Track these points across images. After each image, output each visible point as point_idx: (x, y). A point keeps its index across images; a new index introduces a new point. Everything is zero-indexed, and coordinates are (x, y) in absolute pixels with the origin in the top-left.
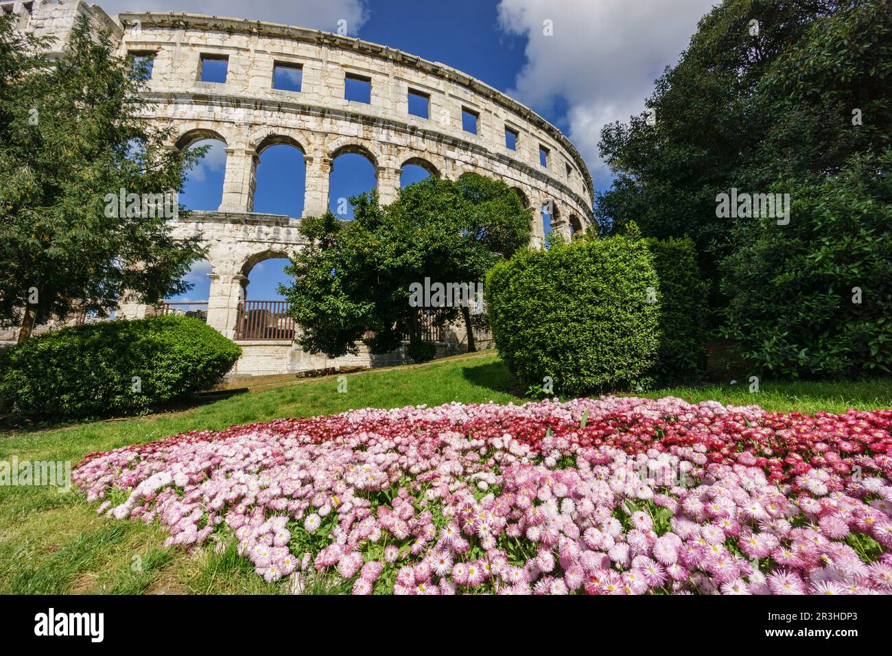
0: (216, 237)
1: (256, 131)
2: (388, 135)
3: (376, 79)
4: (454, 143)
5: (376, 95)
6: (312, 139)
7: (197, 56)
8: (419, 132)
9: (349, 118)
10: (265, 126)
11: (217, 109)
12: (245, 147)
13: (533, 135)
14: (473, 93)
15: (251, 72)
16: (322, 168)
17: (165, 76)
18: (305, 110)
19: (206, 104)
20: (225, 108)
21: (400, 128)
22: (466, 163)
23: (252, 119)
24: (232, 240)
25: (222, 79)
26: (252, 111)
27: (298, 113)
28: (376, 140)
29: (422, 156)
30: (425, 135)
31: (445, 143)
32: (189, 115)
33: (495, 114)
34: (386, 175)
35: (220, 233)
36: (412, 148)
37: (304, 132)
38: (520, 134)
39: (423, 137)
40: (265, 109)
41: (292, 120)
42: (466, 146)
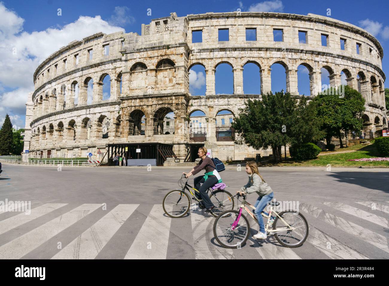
0: (235, 104)
1: (243, 60)
2: (292, 55)
3: (285, 29)
4: (319, 53)
5: (286, 37)
6: (263, 61)
7: (217, 30)
8: (304, 52)
9: (277, 50)
10: (246, 58)
11: (228, 52)
12: (240, 68)
13: (353, 39)
14: (325, 25)
15: (238, 35)
16: (268, 73)
17: (207, 40)
18: (260, 49)
19: (224, 51)
20: (230, 52)
21: (296, 51)
22: (323, 62)
23: (241, 56)
24: (240, 105)
25: (228, 39)
26: (240, 52)
27: (257, 51)
28: (287, 58)
29: (305, 62)
30: (307, 52)
31: (315, 54)
32: (219, 56)
33: (336, 34)
34: (292, 73)
35: (236, 102)
36: (301, 59)
37: (260, 58)
38: (347, 40)
39: (306, 53)
40: (245, 51)
41: (255, 54)
42: (323, 54)
